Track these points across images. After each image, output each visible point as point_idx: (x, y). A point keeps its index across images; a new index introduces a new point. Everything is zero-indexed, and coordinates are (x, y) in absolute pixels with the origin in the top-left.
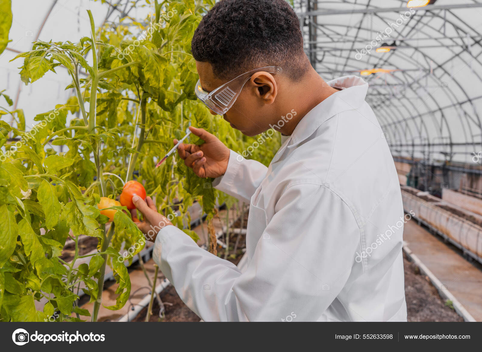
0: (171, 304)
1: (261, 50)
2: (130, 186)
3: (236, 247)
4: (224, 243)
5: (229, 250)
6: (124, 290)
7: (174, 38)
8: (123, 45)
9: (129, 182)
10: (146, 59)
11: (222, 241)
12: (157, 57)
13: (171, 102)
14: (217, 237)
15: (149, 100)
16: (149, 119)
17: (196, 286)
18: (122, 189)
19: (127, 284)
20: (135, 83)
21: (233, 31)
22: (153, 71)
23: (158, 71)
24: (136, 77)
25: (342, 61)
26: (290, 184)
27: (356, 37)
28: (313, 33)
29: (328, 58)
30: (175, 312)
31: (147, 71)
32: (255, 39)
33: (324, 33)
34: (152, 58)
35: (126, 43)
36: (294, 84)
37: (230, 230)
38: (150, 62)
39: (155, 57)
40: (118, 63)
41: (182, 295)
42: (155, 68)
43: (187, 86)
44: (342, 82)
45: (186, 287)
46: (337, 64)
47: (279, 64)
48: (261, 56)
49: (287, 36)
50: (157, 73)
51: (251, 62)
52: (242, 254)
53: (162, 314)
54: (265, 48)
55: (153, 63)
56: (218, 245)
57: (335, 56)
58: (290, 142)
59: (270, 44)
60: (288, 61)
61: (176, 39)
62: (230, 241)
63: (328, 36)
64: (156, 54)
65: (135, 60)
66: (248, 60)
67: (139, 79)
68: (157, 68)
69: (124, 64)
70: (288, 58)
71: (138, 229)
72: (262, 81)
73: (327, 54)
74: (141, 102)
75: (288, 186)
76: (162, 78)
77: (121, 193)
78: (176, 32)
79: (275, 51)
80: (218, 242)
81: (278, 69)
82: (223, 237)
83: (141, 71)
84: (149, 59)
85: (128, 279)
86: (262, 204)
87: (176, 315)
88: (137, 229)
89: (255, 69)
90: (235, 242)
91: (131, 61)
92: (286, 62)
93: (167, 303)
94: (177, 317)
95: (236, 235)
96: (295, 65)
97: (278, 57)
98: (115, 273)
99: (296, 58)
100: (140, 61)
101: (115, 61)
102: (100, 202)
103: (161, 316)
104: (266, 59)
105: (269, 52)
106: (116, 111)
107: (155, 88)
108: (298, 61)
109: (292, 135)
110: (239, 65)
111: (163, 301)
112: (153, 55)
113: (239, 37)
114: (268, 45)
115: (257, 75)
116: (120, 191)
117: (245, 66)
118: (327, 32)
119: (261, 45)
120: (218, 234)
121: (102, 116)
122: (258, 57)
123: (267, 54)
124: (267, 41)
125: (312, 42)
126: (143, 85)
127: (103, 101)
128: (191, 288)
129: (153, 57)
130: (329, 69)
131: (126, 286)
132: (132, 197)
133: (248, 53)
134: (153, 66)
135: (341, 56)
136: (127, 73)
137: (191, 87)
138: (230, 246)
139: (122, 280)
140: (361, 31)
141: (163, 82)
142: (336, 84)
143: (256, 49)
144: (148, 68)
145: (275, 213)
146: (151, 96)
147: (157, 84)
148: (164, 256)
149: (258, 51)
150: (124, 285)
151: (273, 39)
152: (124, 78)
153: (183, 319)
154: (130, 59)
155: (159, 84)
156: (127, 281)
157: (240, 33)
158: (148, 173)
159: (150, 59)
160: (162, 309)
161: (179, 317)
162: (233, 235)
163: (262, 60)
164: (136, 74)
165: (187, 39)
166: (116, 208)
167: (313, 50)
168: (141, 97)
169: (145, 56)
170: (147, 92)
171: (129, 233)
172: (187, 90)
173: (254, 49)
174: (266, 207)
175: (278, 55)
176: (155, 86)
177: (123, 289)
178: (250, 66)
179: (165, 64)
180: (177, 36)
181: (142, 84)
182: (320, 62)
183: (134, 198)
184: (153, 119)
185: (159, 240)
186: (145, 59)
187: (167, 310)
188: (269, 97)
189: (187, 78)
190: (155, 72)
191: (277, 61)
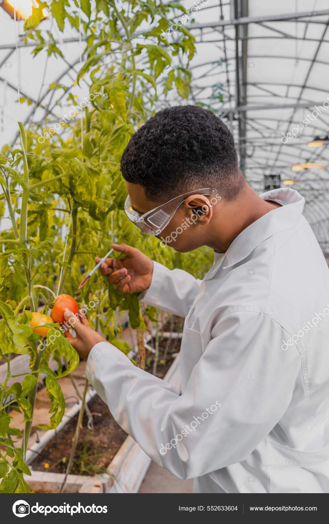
0: (100, 415)
1: (195, 173)
2: (62, 301)
3: (166, 353)
4: (153, 348)
5: (159, 356)
6: (59, 409)
7: (106, 148)
8: (54, 154)
9: (60, 296)
10: (79, 172)
11: (151, 346)
12: (90, 171)
13: (102, 211)
14: (145, 341)
15: (80, 209)
16: (80, 227)
17: (131, 408)
18: (54, 304)
19: (61, 403)
20: (66, 194)
21: (167, 155)
22: (86, 185)
23: (91, 185)
24: (66, 187)
25: (274, 156)
26: (227, 310)
27: (287, 131)
28: (242, 127)
29: (258, 153)
30: (104, 423)
31: (80, 185)
32: (189, 162)
33: (253, 128)
34: (84, 172)
35: (57, 152)
36: (229, 203)
37: (159, 334)
38: (82, 176)
39: (88, 170)
40: (49, 174)
41: (116, 418)
42: (87, 182)
43: (118, 195)
44: (276, 195)
45: (120, 409)
46: (268, 159)
47: (214, 185)
48: (196, 179)
49: (222, 157)
50: (90, 187)
51: (185, 185)
52: (173, 360)
53: (90, 425)
54: (200, 171)
55: (86, 177)
56: (147, 350)
57: (265, 150)
58: (224, 260)
59: (205, 166)
60: (223, 181)
61: (108, 149)
62: (160, 346)
63: (257, 130)
64: (88, 168)
65: (67, 170)
66: (182, 183)
67: (70, 189)
68: (90, 181)
69: (55, 176)
70: (223, 179)
71: (72, 347)
72: (196, 203)
73: (257, 149)
74: (71, 212)
75: (225, 312)
76: (94, 191)
77: (53, 307)
78: (109, 142)
79: (210, 173)
80: (147, 346)
81: (213, 191)
82: (152, 342)
83: (72, 181)
84: (81, 173)
85: (62, 397)
86: (197, 326)
87: (105, 426)
88: (70, 347)
89: (189, 192)
90: (165, 347)
91: (62, 173)
92: (221, 183)
93: (95, 414)
94: (106, 428)
95: (166, 339)
96: (230, 185)
97: (213, 178)
98: (48, 392)
99: (232, 177)
100: (71, 172)
101: (45, 173)
102: (32, 320)
103: (89, 427)
104: (201, 182)
105: (204, 174)
106: (47, 223)
107: (87, 202)
108: (233, 180)
109: (226, 253)
110: (173, 188)
111: (91, 412)
112: (87, 169)
113: (173, 161)
114: (202, 167)
115: (192, 198)
116: (52, 305)
117: (179, 189)
118: (256, 126)
119: (196, 168)
120: (146, 338)
121: (32, 226)
122: (193, 180)
123: (202, 176)
124: (202, 164)
125: (242, 138)
126: (74, 196)
127: (33, 212)
128: (125, 410)
129: (86, 170)
130: (259, 163)
131: (61, 406)
132: (64, 311)
133: (182, 176)
134: (85, 180)
135: (271, 151)
136: (58, 183)
137: (122, 197)
138: (160, 351)
139: (57, 400)
140: (293, 125)
141: (95, 195)
142: (270, 197)
143: (191, 172)
144: (80, 182)
145: (212, 338)
146: (82, 206)
147: (90, 198)
148: (97, 375)
149: (193, 174)
150: (58, 404)
151: (208, 162)
152: (55, 189)
153: (112, 430)
154: (61, 170)
155: (92, 198)
156: (61, 400)
157: (173, 157)
158: (77, 280)
159: (83, 173)
160: (90, 420)
161: (109, 428)
162: (162, 339)
163: (197, 183)
164: (67, 184)
165: (119, 149)
166: (48, 326)
167: (243, 146)
168: (72, 208)
169: (77, 170)
170: (78, 203)
171: (63, 352)
172: (119, 200)
173: (188, 172)
174: (202, 331)
175: (213, 177)
176: (87, 200)
177: (57, 409)
178: (184, 189)
179: (98, 177)
180: (109, 146)
181: (72, 194)
182: (250, 156)
183: (65, 313)
184: (83, 227)
185: (91, 358)
186: (77, 173)
187: (96, 420)
188: (203, 218)
189: (118, 187)
190: (87, 186)
191: (212, 183)
